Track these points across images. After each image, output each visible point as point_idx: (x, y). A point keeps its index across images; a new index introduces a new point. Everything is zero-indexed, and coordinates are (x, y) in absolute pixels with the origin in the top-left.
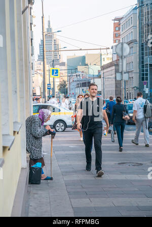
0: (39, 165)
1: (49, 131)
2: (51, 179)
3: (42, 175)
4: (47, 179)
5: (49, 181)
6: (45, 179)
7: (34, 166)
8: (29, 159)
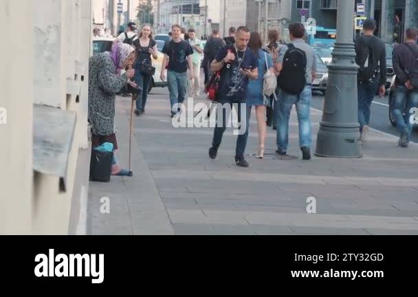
0: (108, 147)
1: (129, 85)
2: (130, 174)
3: (113, 166)
4: (121, 174)
5: (125, 178)
6: (118, 174)
7: (99, 148)
8: (91, 136)
